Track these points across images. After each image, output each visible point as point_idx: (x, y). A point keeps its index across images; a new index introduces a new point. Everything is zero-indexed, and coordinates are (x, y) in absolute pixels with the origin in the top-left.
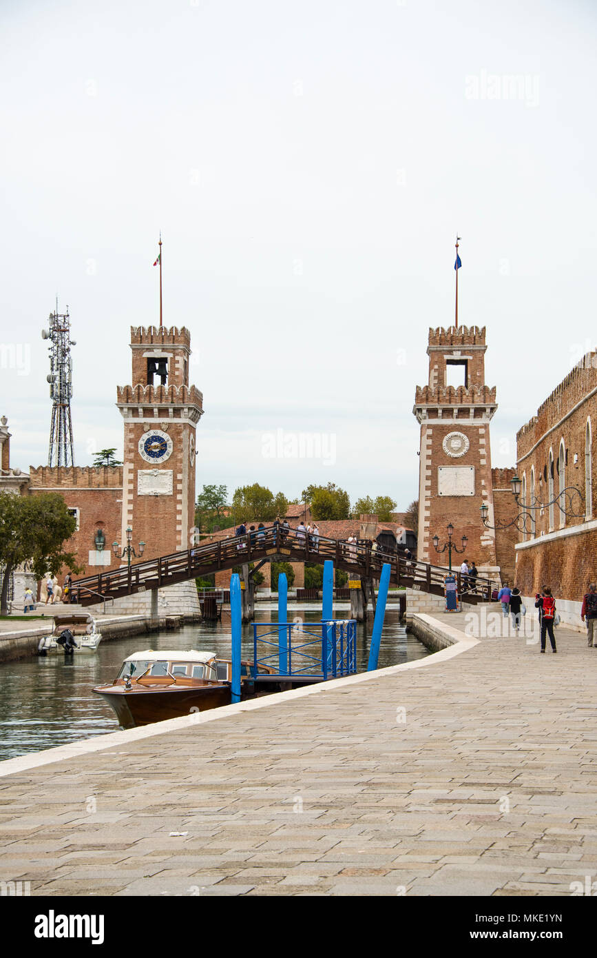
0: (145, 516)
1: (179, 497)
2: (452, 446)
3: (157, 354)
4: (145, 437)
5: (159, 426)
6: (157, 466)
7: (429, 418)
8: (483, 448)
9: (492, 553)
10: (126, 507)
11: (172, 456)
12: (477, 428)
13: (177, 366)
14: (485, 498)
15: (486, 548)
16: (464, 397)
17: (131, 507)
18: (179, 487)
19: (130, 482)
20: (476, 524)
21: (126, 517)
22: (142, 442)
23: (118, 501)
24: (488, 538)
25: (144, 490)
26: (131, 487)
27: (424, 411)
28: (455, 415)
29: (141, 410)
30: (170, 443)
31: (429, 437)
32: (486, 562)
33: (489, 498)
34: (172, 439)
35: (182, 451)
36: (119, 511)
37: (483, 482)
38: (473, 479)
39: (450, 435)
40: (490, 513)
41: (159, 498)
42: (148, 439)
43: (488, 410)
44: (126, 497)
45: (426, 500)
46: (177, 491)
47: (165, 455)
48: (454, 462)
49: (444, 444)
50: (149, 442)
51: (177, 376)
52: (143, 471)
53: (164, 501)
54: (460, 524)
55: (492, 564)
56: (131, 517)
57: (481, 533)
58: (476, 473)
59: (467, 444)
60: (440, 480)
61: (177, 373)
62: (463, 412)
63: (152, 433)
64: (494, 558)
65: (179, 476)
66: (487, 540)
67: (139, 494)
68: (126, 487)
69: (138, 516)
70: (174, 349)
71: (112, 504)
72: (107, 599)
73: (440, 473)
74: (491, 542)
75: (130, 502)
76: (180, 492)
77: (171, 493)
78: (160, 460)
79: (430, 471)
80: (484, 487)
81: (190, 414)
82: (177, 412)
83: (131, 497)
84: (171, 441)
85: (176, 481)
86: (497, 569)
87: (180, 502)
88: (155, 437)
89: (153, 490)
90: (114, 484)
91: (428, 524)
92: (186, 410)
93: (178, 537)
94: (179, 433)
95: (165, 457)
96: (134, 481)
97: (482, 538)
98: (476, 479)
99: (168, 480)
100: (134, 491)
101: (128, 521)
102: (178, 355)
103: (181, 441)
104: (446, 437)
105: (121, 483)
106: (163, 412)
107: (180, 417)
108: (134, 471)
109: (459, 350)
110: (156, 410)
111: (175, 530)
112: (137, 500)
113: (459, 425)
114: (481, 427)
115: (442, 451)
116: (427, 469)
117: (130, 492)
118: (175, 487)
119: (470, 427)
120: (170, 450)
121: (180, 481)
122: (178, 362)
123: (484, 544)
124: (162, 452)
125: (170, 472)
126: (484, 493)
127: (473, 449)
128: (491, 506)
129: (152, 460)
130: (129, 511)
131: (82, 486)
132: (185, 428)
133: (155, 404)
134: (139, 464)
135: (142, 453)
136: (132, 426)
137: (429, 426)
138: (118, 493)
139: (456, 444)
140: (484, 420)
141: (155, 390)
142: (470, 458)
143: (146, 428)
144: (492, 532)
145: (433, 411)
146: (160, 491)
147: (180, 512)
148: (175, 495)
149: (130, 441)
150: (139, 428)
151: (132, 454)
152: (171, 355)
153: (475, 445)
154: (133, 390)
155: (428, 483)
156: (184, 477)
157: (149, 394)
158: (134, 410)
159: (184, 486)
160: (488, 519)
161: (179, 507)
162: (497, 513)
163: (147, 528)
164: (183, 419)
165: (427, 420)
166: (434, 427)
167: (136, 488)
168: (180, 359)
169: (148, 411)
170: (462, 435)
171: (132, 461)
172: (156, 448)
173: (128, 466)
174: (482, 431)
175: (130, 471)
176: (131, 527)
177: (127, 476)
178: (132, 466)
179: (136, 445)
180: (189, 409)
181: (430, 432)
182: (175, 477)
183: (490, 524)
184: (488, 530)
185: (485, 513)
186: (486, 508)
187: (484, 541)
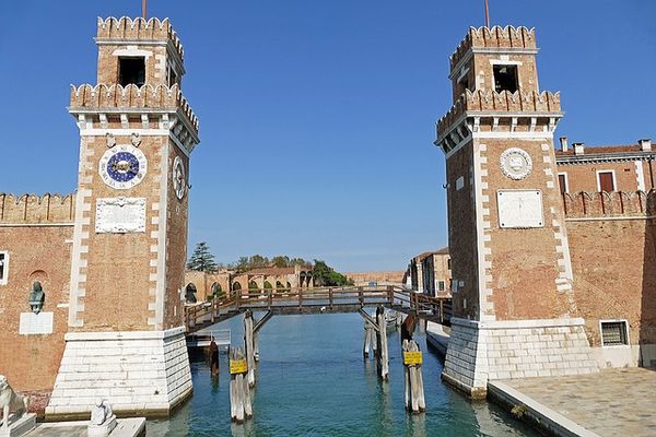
0: (105, 261)
1: (154, 234)
2: (512, 164)
3: (132, 51)
4: (109, 154)
5: (128, 140)
6: (124, 192)
7: (482, 130)
8: (548, 167)
9: (571, 301)
10: (78, 250)
11: (147, 179)
12: (539, 143)
13: (157, 66)
14: (557, 229)
15: (563, 295)
16: (524, 104)
17: (86, 249)
18: (155, 220)
19: (86, 214)
20: (549, 264)
21: (77, 263)
22: (104, 161)
23: (67, 241)
24: (565, 280)
25: (104, 225)
26: (87, 221)
27: (477, 121)
28: (513, 126)
29: (103, 117)
30: (143, 161)
31: (483, 154)
33: (562, 230)
34: (146, 156)
35: (160, 172)
36: (67, 256)
37: (553, 211)
38: (540, 206)
39: (508, 151)
40: (564, 248)
41: (125, 236)
42: (114, 157)
43: (552, 121)
44: (79, 235)
45: (485, 233)
46: (151, 227)
47: (136, 177)
48: (516, 184)
49: (503, 163)
52: (105, 199)
53: (134, 241)
54: (530, 263)
55: (573, 315)
56: (84, 263)
57: (556, 275)
58: (543, 199)
59: (530, 163)
60: (501, 207)
61: (157, 75)
62: (523, 122)
63: (118, 149)
64: (574, 307)
65: (155, 206)
66: (564, 283)
67: (97, 230)
68: (80, 221)
69: (94, 262)
70: (155, 46)
71: (59, 246)
73: (501, 198)
74: (568, 287)
75: (84, 242)
76: (156, 227)
77: (144, 229)
78: (128, 185)
79: (488, 196)
80: (555, 216)
81: (172, 125)
82: (154, 119)
83: (86, 235)
84: (144, 159)
85: (150, 212)
86: (581, 321)
87: (156, 241)
88: (123, 153)
89: (116, 225)
90: (63, 218)
91: (489, 265)
92: (165, 117)
93: (151, 291)
94: (156, 149)
95: (136, 180)
96: (91, 214)
97: (557, 281)
98: (543, 206)
99: (139, 211)
100: (90, 227)
101: (81, 269)
102: (158, 53)
103: (158, 160)
104: (503, 155)
105: (72, 216)
106: (134, 119)
107: (158, 127)
108: (91, 200)
109: (507, 54)
111: (147, 281)
112: (95, 238)
113: (517, 139)
114: (544, 143)
115: (501, 170)
116: (483, 194)
117: (85, 228)
118: (149, 221)
119: (532, 142)
120: (143, 170)
121: (157, 213)
122: (158, 62)
123: (560, 288)
124: (131, 174)
126: (555, 223)
127: (536, 169)
128: (565, 241)
129: (117, 185)
130: (83, 256)
131: (14, 222)
132: (164, 142)
133: (123, 109)
134: (99, 190)
135: (104, 175)
136: (92, 140)
137: (482, 141)
138: (65, 230)
139: (516, 163)
140: (546, 134)
141: (124, 91)
142: (534, 181)
143: (111, 141)
144: (568, 273)
145: (487, 122)
146: (127, 226)
147: (155, 256)
148: (148, 232)
149: (89, 159)
150: (101, 142)
151: (91, 177)
152: (151, 53)
153: (538, 164)
154: (93, 91)
155: (487, 212)
156: (162, 206)
157: (115, 96)
158: (95, 119)
159: (161, 220)
160: (562, 257)
161: (154, 249)
162: (571, 248)
163: (107, 278)
164: (163, 129)
165: (479, 134)
166: (488, 142)
167: (93, 223)
168: (162, 58)
169: (114, 119)
170: (522, 151)
171: (89, 187)
172: (124, 168)
173: (83, 193)
174: (545, 147)
175: (87, 200)
176: (84, 278)
177: (81, 206)
178: (89, 193)
179: (97, 165)
180: (170, 115)
181: (483, 147)
182: (149, 208)
183: (566, 262)
184: (564, 271)
185: (559, 249)
186: (558, 243)
187: (561, 284)
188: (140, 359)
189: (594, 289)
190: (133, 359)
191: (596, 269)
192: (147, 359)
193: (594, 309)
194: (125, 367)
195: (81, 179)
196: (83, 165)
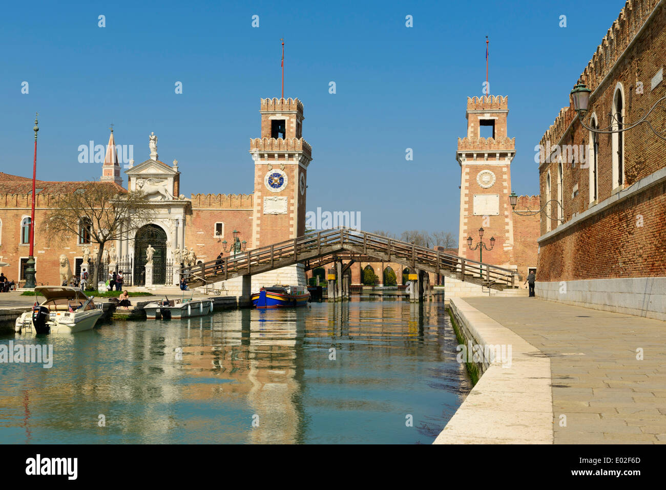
0: (268, 228)
1: (291, 215)
2: (484, 180)
3: (278, 117)
4: (269, 174)
5: (278, 166)
6: (276, 194)
7: (467, 160)
8: (505, 181)
9: (511, 256)
10: (256, 222)
11: (287, 187)
12: (501, 167)
13: (291, 125)
14: (507, 217)
15: (507, 252)
16: (492, 145)
17: (259, 222)
18: (292, 208)
19: (259, 205)
20: (500, 235)
21: (255, 229)
22: (267, 178)
23: (250, 218)
24: (508, 245)
25: (267, 210)
26: (259, 208)
27: (464, 155)
28: (485, 158)
29: (266, 155)
30: (285, 178)
31: (467, 174)
32: (508, 262)
33: (510, 216)
34: (288, 175)
35: (294, 183)
36: (251, 225)
37: (505, 206)
38: (498, 204)
39: (482, 172)
40: (510, 227)
41: (278, 216)
42: (271, 175)
43: (509, 155)
44: (256, 215)
45: (465, 218)
46: (290, 211)
47: (282, 186)
48: (485, 191)
49: (478, 179)
50: (271, 177)
51: (292, 132)
52: (267, 197)
53: (282, 218)
54: (489, 235)
55: (512, 264)
56: (259, 229)
57: (504, 242)
58: (500, 199)
59: (494, 179)
60: (475, 204)
61: (292, 130)
62: (491, 155)
63: (273, 171)
64: (512, 260)
65: (292, 201)
66: (508, 246)
67: (264, 213)
68: (256, 208)
69: (263, 228)
70: (290, 114)
71: (246, 220)
72: (210, 283)
73: (475, 199)
74: (511, 248)
75: (258, 218)
76: (292, 212)
77: (286, 213)
78: (279, 190)
79: (468, 198)
80: (506, 209)
81: (300, 158)
82: (291, 156)
83: (259, 215)
85: (290, 204)
87: (292, 219)
88: (276, 174)
89: (273, 210)
90: (248, 207)
92: (297, 155)
94: (292, 171)
95: (282, 187)
96: (261, 205)
97: (504, 245)
98: (500, 203)
99: (284, 203)
100: (261, 211)
101: (257, 231)
102: (292, 118)
103: (293, 177)
104: (479, 174)
105: (252, 205)
106: (281, 156)
107: (293, 160)
108: (261, 197)
109: (488, 113)
110: (276, 155)
112: (263, 216)
113: (488, 165)
114: (504, 167)
115: (476, 183)
116: (465, 196)
117: (258, 211)
118: (289, 208)
119: (496, 167)
120: (285, 182)
121: (293, 204)
122: (292, 122)
123: (506, 249)
124: (280, 184)
125: (285, 198)
126: (506, 213)
127: (498, 182)
128: (511, 223)
129: (273, 190)
130: (258, 225)
131: (226, 208)
132: (296, 167)
133: (276, 151)
134: (265, 193)
135: (267, 185)
136: (260, 167)
137: (467, 166)
138: (250, 213)
139: (486, 179)
140: (507, 161)
141: (276, 142)
142: (496, 189)
143: (270, 167)
144: (511, 241)
145: (470, 156)
146: (279, 211)
147: (292, 226)
148: (288, 214)
149: (259, 176)
150: (265, 168)
151: (260, 186)
152: (288, 118)
153: (499, 179)
154: (261, 141)
155: (467, 206)
156: (295, 201)
157: (272, 144)
158: (262, 156)
159: (295, 208)
160: (508, 232)
161: (291, 222)
162: (515, 227)
163: (269, 236)
164: (295, 161)
165: (466, 162)
166: (471, 167)
167: (262, 209)
168: (294, 120)
169: (271, 156)
170: (491, 172)
171: (260, 191)
172: (276, 182)
173: (257, 194)
174: (505, 170)
175: (259, 197)
176: (258, 236)
177: (256, 201)
178: (259, 194)
179: (263, 179)
180: (299, 154)
181: (468, 170)
182: (289, 202)
183: (510, 235)
184: (509, 240)
185: (507, 227)
186: (507, 224)
187: (506, 247)
188: (285, 275)
189: (526, 250)
190: (283, 275)
191: (528, 239)
192: (289, 275)
193: (526, 261)
194: (279, 279)
195: (257, 187)
196: (257, 179)
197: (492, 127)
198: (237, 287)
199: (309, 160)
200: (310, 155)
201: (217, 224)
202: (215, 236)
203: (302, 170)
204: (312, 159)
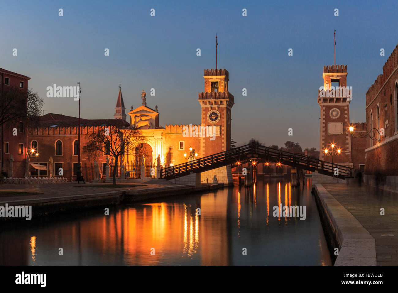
0: (210, 144)
1: (223, 137)
2: (333, 114)
3: (214, 80)
4: (209, 113)
5: (214, 108)
6: (214, 125)
7: (324, 103)
8: (346, 115)
10: (202, 141)
11: (220, 120)
12: (344, 106)
14: (347, 135)
17: (204, 141)
20: (343, 146)
22: (208, 115)
23: (199, 138)
24: (348, 151)
27: (322, 100)
28: (334, 101)
29: (208, 102)
30: (219, 115)
31: (324, 110)
33: (349, 135)
34: (220, 113)
35: (224, 118)
36: (199, 143)
37: (346, 129)
38: (342, 128)
40: (349, 141)
43: (348, 99)
45: (323, 136)
48: (335, 121)
49: (330, 114)
50: (211, 115)
51: (222, 89)
53: (217, 138)
55: (350, 163)
57: (346, 150)
58: (343, 125)
59: (340, 113)
60: (329, 128)
61: (222, 87)
62: (338, 100)
63: (212, 111)
64: (351, 160)
66: (348, 152)
69: (207, 144)
70: (221, 78)
71: (197, 140)
72: (177, 177)
73: (329, 125)
74: (349, 153)
75: (204, 139)
76: (223, 135)
77: (220, 135)
78: (215, 122)
80: (347, 131)
81: (227, 103)
82: (222, 102)
86: (352, 164)
87: (223, 139)
88: (213, 113)
91: (323, 146)
92: (225, 102)
94: (223, 111)
95: (217, 121)
99: (218, 130)
101: (203, 146)
102: (222, 80)
103: (223, 114)
104: (331, 111)
109: (336, 75)
110: (213, 102)
112: (206, 138)
113: (336, 105)
114: (346, 106)
115: (329, 116)
116: (323, 124)
118: (221, 133)
119: (341, 106)
120: (219, 118)
121: (223, 130)
122: (222, 83)
123: (347, 154)
124: (216, 119)
125: (219, 127)
126: (347, 133)
127: (342, 115)
128: (349, 139)
129: (212, 122)
132: (225, 109)
133: (213, 99)
135: (208, 119)
136: (204, 109)
137: (324, 106)
139: (335, 113)
140: (347, 103)
141: (213, 94)
142: (341, 119)
144: (350, 149)
147: (223, 143)
149: (204, 114)
150: (207, 109)
151: (205, 120)
152: (220, 80)
153: (343, 113)
154: (205, 94)
155: (324, 129)
156: (224, 128)
158: (205, 102)
159: (224, 132)
160: (348, 144)
161: (223, 141)
162: (352, 141)
163: (210, 149)
164: (224, 105)
166: (326, 106)
169: (211, 102)
170: (337, 110)
171: (204, 122)
172: (214, 117)
174: (346, 108)
176: (204, 149)
178: (204, 124)
179: (206, 116)
180: (227, 101)
181: (324, 108)
182: (221, 129)
183: (349, 146)
184: (348, 149)
185: (347, 141)
186: (347, 139)
187: (347, 153)
189: (358, 154)
191: (359, 148)
192: (222, 171)
193: (358, 161)
195: (202, 120)
196: (202, 116)
197: (338, 83)
198: (193, 179)
199: (233, 104)
200: (233, 101)
201: (180, 142)
202: (180, 149)
203: (229, 110)
204: (234, 104)
